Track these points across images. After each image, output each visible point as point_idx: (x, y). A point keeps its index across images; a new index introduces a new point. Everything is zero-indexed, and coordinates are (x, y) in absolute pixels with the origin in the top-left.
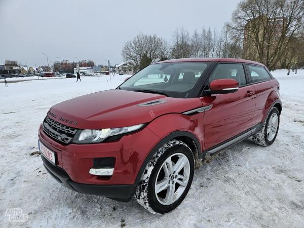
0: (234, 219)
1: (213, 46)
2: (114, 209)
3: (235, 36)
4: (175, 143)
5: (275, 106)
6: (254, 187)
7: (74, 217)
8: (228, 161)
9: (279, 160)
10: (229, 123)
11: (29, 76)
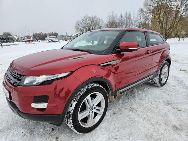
0: (133, 137)
1: (132, 23)
2: (53, 130)
3: (146, 17)
4: (93, 85)
5: (166, 60)
6: (149, 114)
7: (25, 135)
8: (134, 96)
9: (167, 96)
10: (137, 71)
11: (18, 42)
